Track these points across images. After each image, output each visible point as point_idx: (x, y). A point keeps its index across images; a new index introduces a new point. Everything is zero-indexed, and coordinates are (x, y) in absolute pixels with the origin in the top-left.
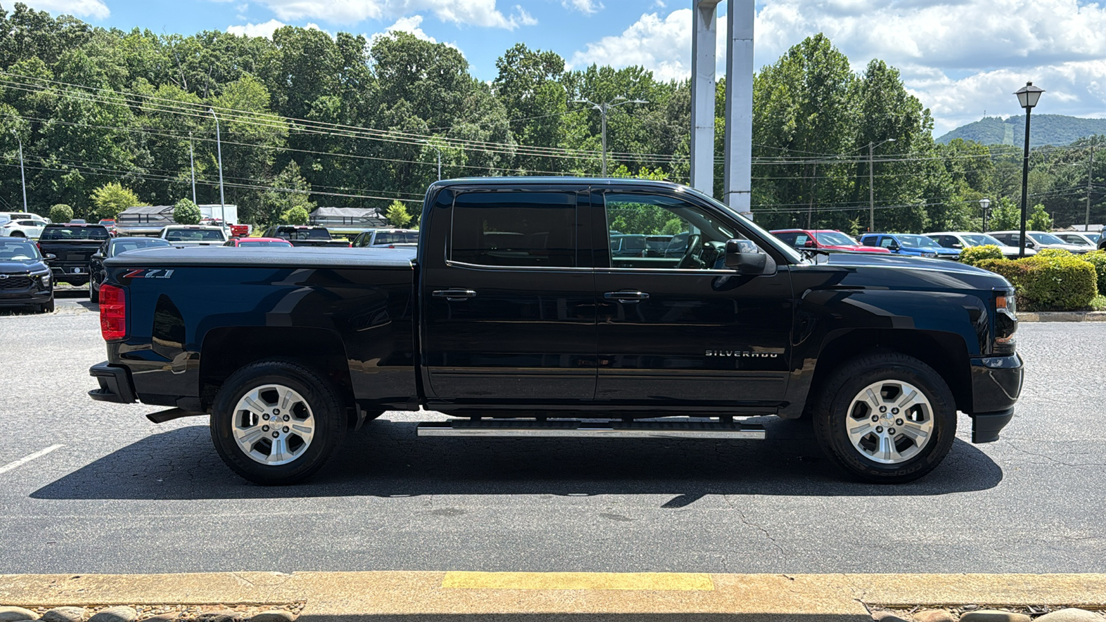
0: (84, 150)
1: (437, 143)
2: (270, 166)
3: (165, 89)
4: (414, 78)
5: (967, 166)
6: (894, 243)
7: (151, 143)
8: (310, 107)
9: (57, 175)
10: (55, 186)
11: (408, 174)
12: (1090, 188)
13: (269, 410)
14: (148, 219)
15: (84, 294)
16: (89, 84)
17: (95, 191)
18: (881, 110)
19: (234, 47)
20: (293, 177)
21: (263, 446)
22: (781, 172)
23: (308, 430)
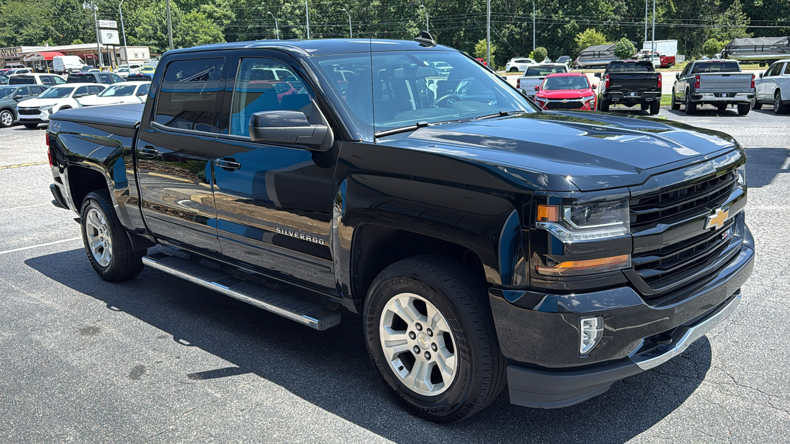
0: (580, 7)
2: (717, 6)
9: (561, 25)
10: (559, 33)
14: (599, 55)
17: (578, 35)
20: (736, 13)
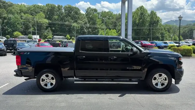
0: (12, 26)
1: (75, 24)
2: (45, 28)
3: (26, 15)
4: (71, 13)
5: (168, 29)
6: (156, 43)
7: (24, 24)
8: (52, 18)
9: (7, 30)
10: (7, 32)
11: (70, 30)
12: (189, 33)
13: (47, 78)
14: (23, 38)
15: (12, 52)
16: (13, 14)
17: (14, 33)
18: (153, 19)
19: (39, 7)
20: (49, 30)
21: (46, 85)
22: (136, 30)
23: (54, 82)
